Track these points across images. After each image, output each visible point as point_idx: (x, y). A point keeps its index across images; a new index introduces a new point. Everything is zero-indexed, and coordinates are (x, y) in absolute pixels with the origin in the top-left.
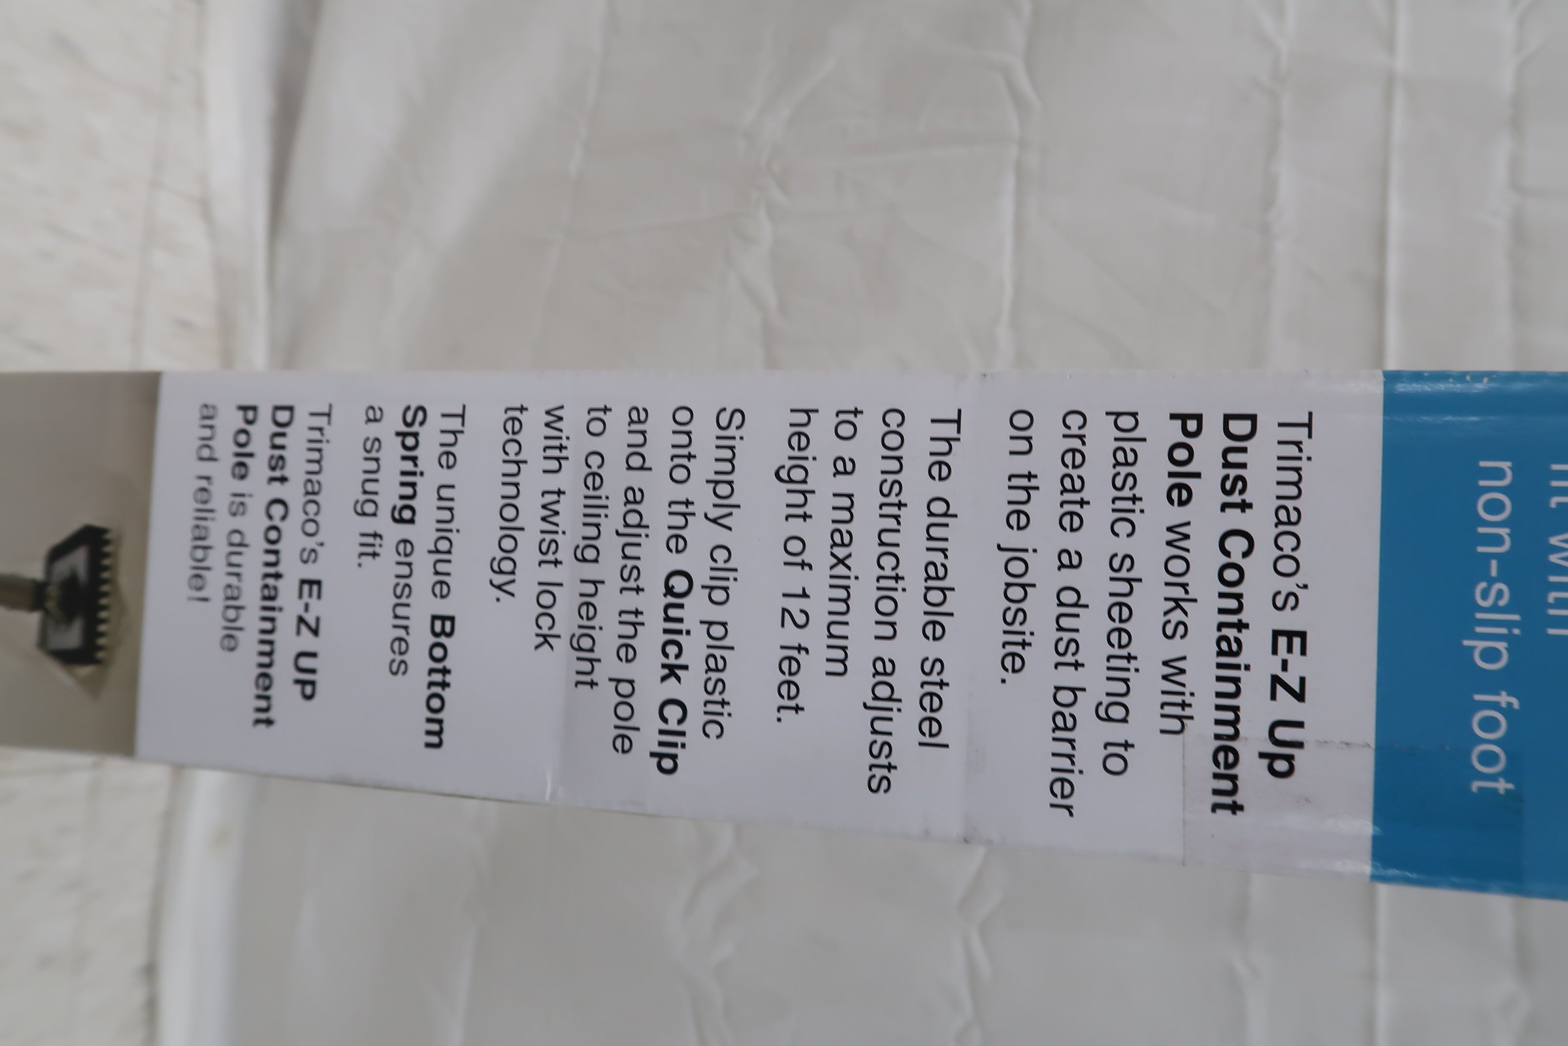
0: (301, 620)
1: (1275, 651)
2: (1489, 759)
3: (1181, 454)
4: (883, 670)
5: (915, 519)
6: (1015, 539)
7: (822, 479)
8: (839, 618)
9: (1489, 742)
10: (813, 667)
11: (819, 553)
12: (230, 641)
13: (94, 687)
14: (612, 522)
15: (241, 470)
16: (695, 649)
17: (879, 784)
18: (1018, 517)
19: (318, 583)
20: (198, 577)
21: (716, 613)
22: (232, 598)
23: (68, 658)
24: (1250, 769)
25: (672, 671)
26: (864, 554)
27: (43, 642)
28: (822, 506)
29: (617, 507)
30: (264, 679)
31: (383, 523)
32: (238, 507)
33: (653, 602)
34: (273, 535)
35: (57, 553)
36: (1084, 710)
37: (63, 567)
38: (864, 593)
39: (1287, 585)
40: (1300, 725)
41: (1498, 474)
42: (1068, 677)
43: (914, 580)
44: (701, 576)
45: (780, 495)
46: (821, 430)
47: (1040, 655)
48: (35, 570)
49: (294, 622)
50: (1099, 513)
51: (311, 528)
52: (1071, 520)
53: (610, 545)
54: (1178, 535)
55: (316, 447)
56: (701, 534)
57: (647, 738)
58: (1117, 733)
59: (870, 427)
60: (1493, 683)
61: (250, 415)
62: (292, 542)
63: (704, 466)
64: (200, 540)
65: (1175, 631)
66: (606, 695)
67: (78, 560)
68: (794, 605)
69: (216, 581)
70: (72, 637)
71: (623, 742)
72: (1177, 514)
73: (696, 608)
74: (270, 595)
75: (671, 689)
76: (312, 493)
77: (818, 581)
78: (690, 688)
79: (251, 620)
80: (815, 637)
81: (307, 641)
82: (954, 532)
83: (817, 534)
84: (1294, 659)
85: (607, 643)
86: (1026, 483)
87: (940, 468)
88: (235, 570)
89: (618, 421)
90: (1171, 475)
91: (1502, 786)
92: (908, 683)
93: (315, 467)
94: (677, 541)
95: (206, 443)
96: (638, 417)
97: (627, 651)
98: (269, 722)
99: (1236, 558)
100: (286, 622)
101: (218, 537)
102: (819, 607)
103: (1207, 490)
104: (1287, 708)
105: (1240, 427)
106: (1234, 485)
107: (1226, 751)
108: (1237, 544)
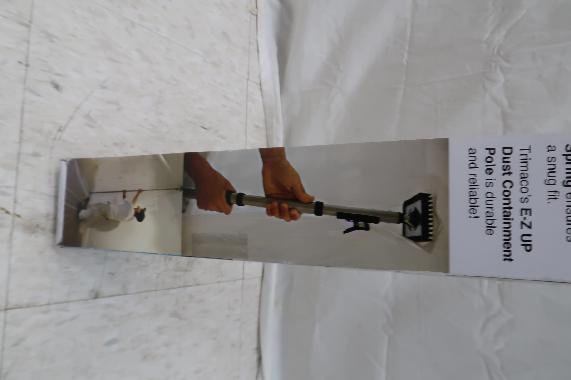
0: (522, 223)
12: (490, 230)
13: (429, 250)
15: (489, 170)
19: (529, 209)
20: (473, 208)
22: (490, 217)
23: (415, 239)
27: (404, 234)
30: (507, 244)
31: (559, 187)
32: (489, 183)
34: (507, 193)
35: (407, 204)
37: (411, 208)
48: (400, 210)
49: (519, 224)
51: (524, 190)
55: (524, 162)
61: (492, 151)
62: (516, 196)
64: (473, 197)
67: (418, 205)
69: (482, 210)
70: (418, 232)
74: (507, 215)
76: (524, 178)
79: (499, 223)
81: (526, 231)
88: (490, 206)
93: (524, 168)
95: (472, 162)
98: (511, 260)
100: (516, 224)
101: (481, 195)
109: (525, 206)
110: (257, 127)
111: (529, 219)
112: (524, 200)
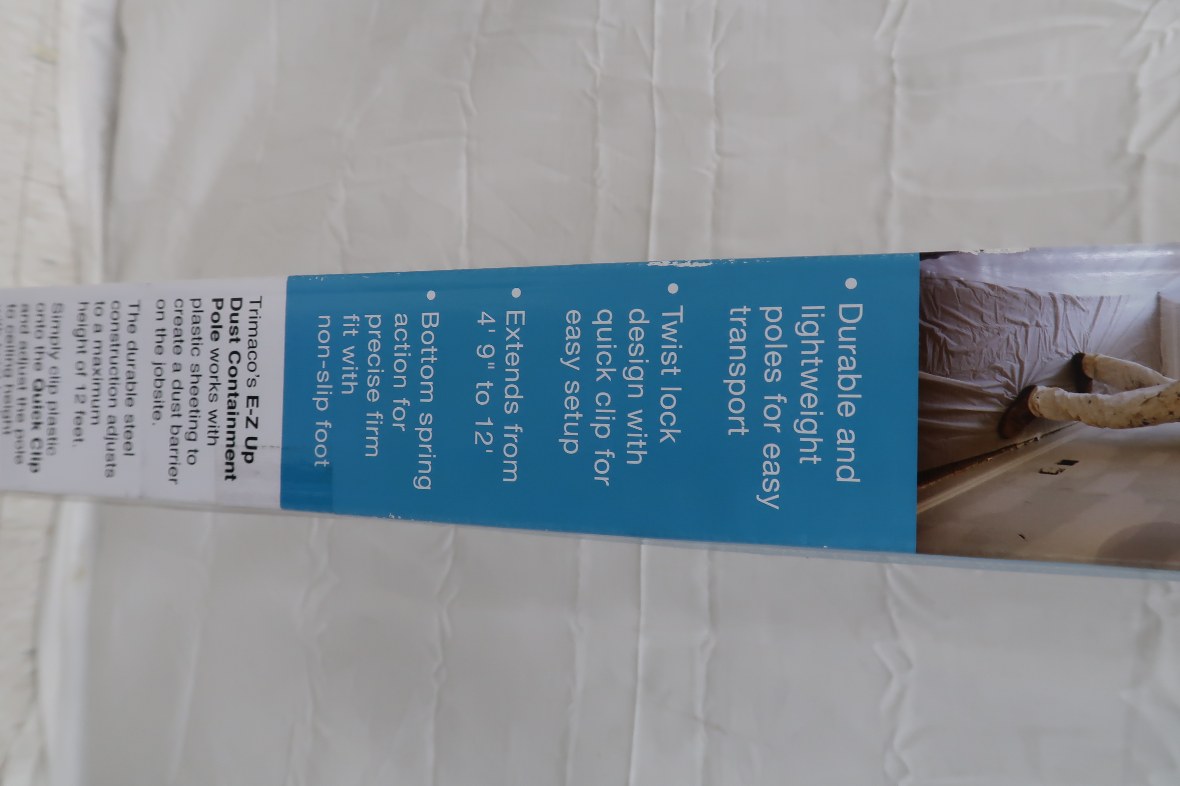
1: (248, 406)
2: (321, 451)
3: (216, 317)
4: (112, 422)
5: (123, 351)
6: (158, 359)
7: (91, 336)
8: (96, 397)
9: (321, 443)
10: (87, 421)
11: (89, 369)
14: (16, 358)
16: (45, 413)
17: (110, 474)
18: (159, 348)
21: (52, 398)
24: (239, 459)
25: (37, 425)
26: (105, 366)
28: (90, 347)
29: (17, 351)
33: (29, 394)
36: (181, 436)
38: (105, 385)
40: (255, 439)
41: (325, 321)
42: (176, 421)
43: (123, 380)
44: (47, 381)
45: (75, 343)
46: (90, 311)
47: (166, 412)
50: (187, 346)
52: (178, 350)
53: (15, 368)
54: (215, 353)
56: (48, 361)
57: (28, 458)
58: (192, 445)
59: (107, 309)
60: (323, 416)
63: (48, 331)
65: (213, 398)
66: (13, 438)
68: (81, 392)
71: (19, 460)
72: (214, 345)
73: (45, 396)
75: (36, 434)
77: (88, 381)
78: (42, 433)
80: (87, 407)
82: (137, 357)
83: (88, 358)
84: (254, 408)
85: (14, 413)
86: (161, 333)
87: (132, 325)
89: (18, 310)
90: (214, 327)
91: (325, 463)
92: (120, 427)
94: (38, 366)
96: (25, 309)
97: (21, 417)
99: (234, 364)
102: (89, 393)
103: (225, 333)
104: (251, 431)
105: (236, 304)
106: (234, 331)
107: (230, 452)
108: (235, 357)
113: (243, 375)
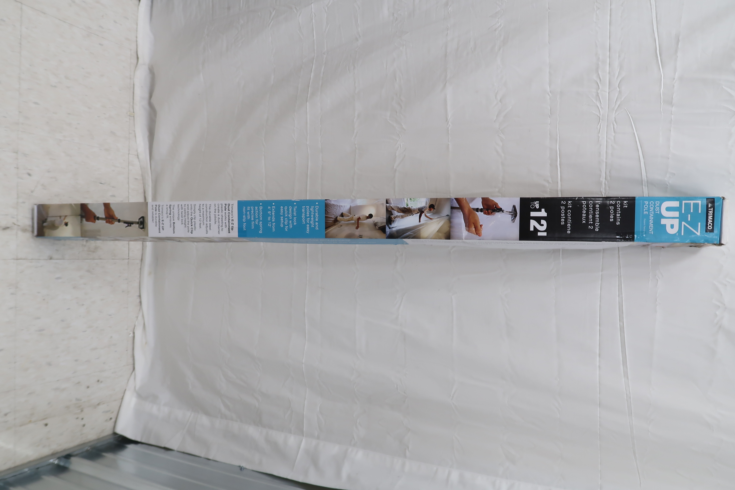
2: (244, 228)
4: (207, 224)
5: (208, 212)
6: (215, 214)
7: (202, 210)
8: (203, 221)
9: (244, 227)
10: (202, 224)
11: (202, 216)
12: (156, 226)
13: (144, 231)
14: (187, 214)
15: (156, 211)
16: (193, 224)
17: (207, 233)
18: (215, 212)
20: (153, 220)
21: (195, 221)
22: (156, 222)
23: (141, 228)
24: (230, 230)
25: (192, 225)
26: (205, 215)
27: (139, 227)
28: (202, 212)
29: (187, 213)
30: (159, 229)
31: (168, 215)
32: (156, 214)
33: (190, 220)
35: (140, 219)
36: (220, 226)
37: (140, 220)
38: (205, 218)
39: (232, 216)
41: (244, 208)
42: (219, 224)
43: (208, 217)
44: (193, 218)
45: (199, 211)
46: (201, 206)
47: (217, 222)
48: (138, 221)
50: (220, 212)
52: (219, 212)
53: (186, 216)
54: (225, 213)
55: (162, 208)
56: (193, 214)
57: (190, 231)
58: (222, 228)
59: (205, 205)
60: (244, 223)
61: (156, 206)
62: (161, 217)
63: (193, 209)
64: (153, 217)
65: (226, 220)
66: (187, 228)
67: (142, 219)
68: (200, 220)
69: (154, 220)
70: (142, 226)
71: (188, 232)
72: (225, 211)
73: (193, 220)
74: (159, 221)
75: (192, 227)
76: (162, 212)
77: (202, 218)
78: (193, 227)
79: (158, 224)
80: (202, 222)
81: (163, 225)
82: (211, 213)
83: (201, 214)
85: (187, 224)
86: (215, 209)
87: (210, 209)
88: (156, 219)
89: (186, 205)
90: (225, 208)
91: (245, 230)
92: (208, 225)
93: (162, 210)
94: (191, 215)
95: (152, 208)
96: (188, 205)
97: (188, 224)
98: (160, 233)
100: (161, 224)
101: (154, 217)
102: (202, 220)
103: (227, 210)
104: (232, 225)
105: (229, 205)
106: (229, 209)
107: (229, 229)
108: (229, 213)
109: (163, 219)
110: (136, 179)
111: (163, 222)
112: (162, 218)
113: (231, 216)
